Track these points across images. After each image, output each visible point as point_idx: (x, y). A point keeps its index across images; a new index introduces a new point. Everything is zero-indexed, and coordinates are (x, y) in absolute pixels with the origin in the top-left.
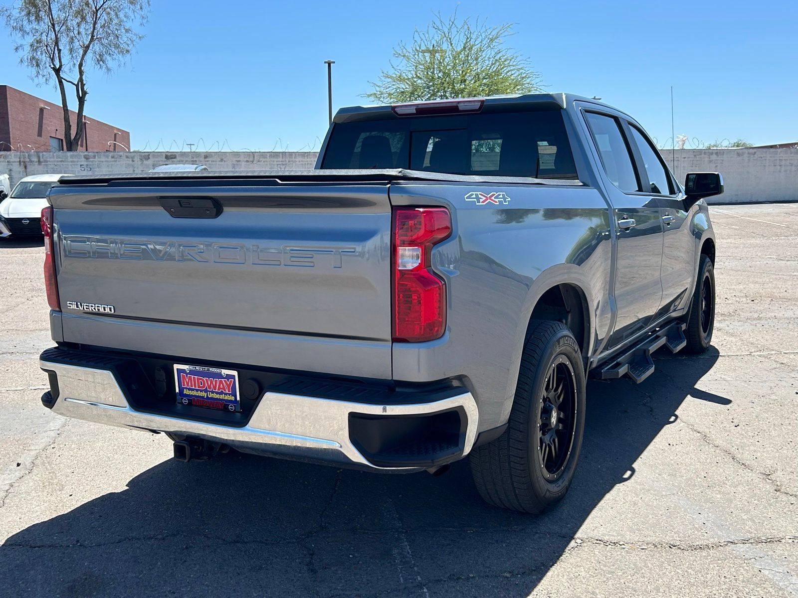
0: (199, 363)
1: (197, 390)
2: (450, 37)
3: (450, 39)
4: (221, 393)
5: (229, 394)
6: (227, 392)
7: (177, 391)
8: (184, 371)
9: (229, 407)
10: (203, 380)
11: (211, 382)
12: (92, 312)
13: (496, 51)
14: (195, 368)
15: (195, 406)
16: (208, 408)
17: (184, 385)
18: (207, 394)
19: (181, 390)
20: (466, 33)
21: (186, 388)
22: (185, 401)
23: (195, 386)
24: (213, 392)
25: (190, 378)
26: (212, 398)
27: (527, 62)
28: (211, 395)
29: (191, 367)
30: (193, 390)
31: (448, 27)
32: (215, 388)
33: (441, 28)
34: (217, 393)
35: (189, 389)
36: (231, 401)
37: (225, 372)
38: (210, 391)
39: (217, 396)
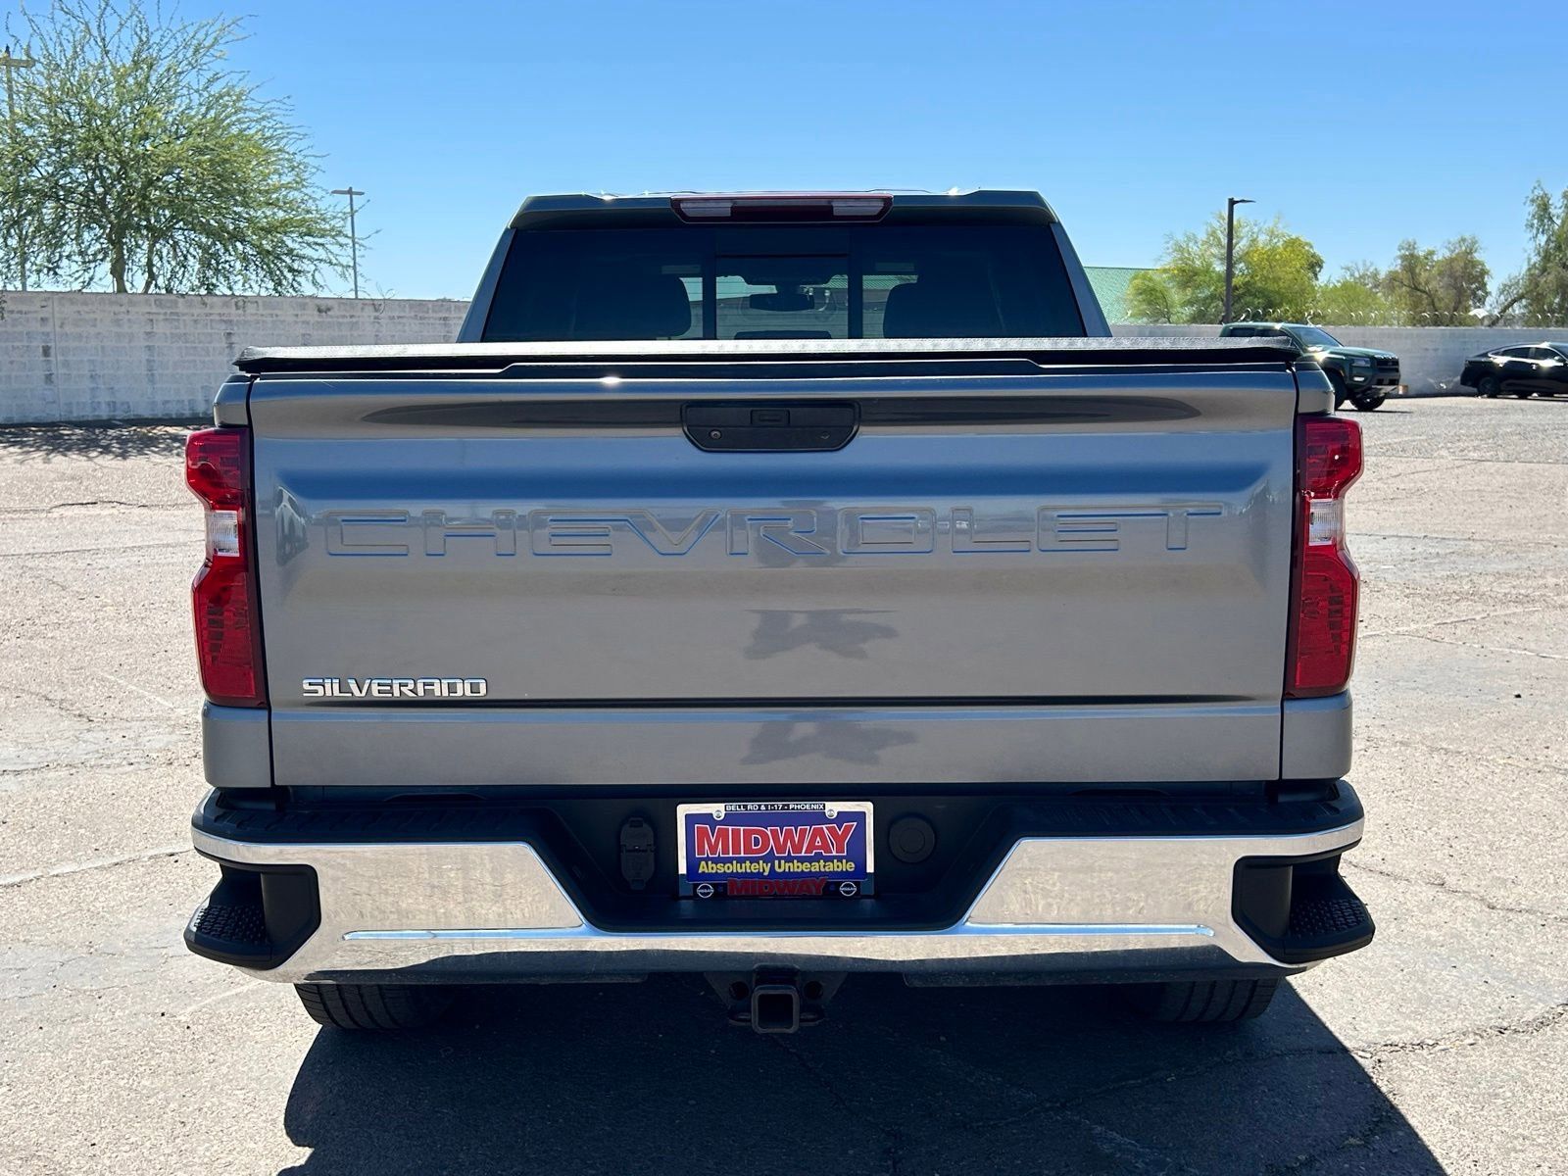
0: (760, 795)
1: (741, 861)
2: (103, 35)
3: (103, 39)
4: (818, 858)
5: (840, 859)
6: (834, 854)
7: (683, 869)
8: (707, 818)
9: (841, 889)
10: (765, 836)
11: (789, 836)
12: (403, 698)
13: (209, 75)
14: (745, 807)
15: (734, 898)
16: (774, 899)
17: (702, 852)
18: (773, 866)
19: (692, 864)
20: (138, 30)
21: (707, 859)
22: (706, 891)
23: (736, 850)
24: (789, 859)
25: (724, 834)
26: (785, 875)
27: (285, 107)
28: (782, 867)
29: (733, 807)
30: (725, 861)
31: (98, 13)
32: (797, 848)
33: (77, 12)
34: (802, 860)
35: (716, 861)
36: (845, 875)
37: (833, 808)
38: (779, 859)
39: (805, 867)
